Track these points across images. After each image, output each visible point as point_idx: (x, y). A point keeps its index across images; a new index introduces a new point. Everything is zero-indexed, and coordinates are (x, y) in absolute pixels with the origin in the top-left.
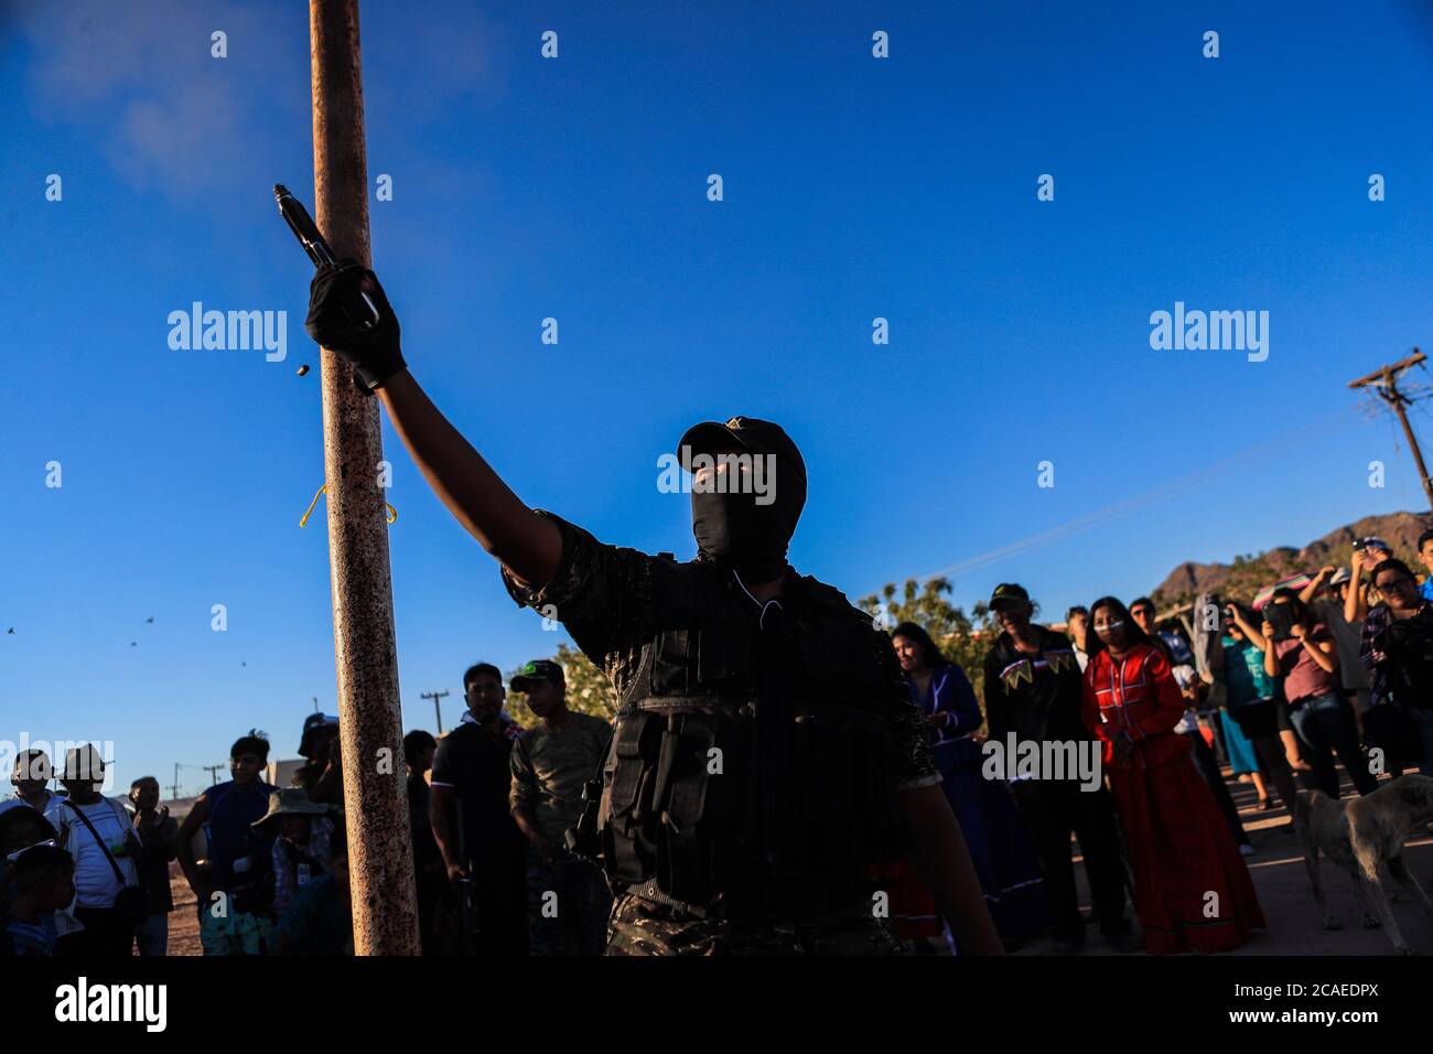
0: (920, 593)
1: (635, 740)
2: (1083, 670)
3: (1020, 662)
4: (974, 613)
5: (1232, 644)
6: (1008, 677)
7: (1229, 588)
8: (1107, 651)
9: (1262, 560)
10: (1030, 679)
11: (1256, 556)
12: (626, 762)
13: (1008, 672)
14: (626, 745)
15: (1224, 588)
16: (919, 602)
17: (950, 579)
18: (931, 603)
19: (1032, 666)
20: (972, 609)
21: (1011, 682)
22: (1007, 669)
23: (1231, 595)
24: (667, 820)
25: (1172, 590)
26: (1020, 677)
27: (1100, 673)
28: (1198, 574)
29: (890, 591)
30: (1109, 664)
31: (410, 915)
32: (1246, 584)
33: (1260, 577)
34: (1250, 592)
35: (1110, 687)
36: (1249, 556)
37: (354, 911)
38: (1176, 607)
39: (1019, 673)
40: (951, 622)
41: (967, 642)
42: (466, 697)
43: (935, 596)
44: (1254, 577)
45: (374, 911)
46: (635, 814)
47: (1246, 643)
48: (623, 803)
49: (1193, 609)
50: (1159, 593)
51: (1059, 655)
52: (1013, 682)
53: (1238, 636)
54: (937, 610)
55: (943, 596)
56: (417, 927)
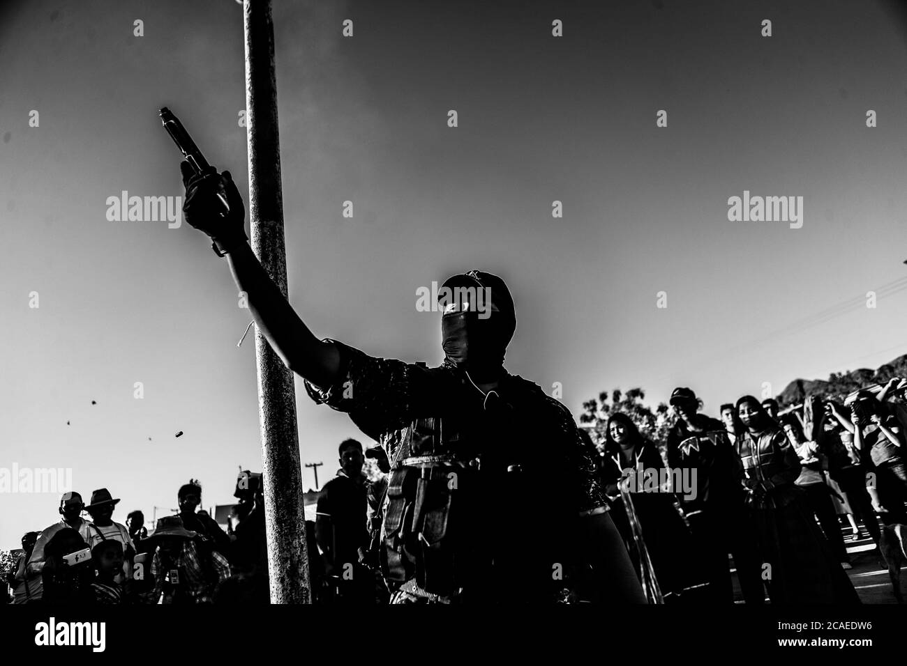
0: (623, 398)
1: (399, 485)
2: (733, 444)
3: (691, 438)
4: (658, 411)
5: (831, 429)
6: (683, 448)
7: (827, 394)
8: (749, 432)
9: (849, 375)
10: (698, 449)
11: (844, 373)
12: (395, 501)
13: (683, 445)
14: (394, 488)
15: (824, 395)
16: (621, 404)
17: (642, 389)
18: (629, 404)
19: (699, 440)
20: (657, 408)
21: (686, 451)
22: (682, 443)
23: (829, 398)
24: (422, 538)
25: (788, 397)
26: (691, 448)
27: (744, 446)
28: (805, 386)
29: (603, 397)
30: (750, 439)
31: (306, 589)
32: (838, 392)
33: (848, 387)
34: (841, 397)
35: (751, 455)
36: (840, 374)
37: (271, 586)
38: (792, 406)
39: (690, 445)
40: (643, 416)
41: (654, 430)
42: (340, 460)
43: (633, 400)
44: (844, 387)
45: (283, 586)
46: (400, 535)
47: (841, 428)
48: (392, 528)
49: (803, 407)
50: (780, 398)
51: (717, 433)
52: (687, 451)
53: (835, 424)
54: (634, 409)
55: (638, 400)
56: (310, 597)
